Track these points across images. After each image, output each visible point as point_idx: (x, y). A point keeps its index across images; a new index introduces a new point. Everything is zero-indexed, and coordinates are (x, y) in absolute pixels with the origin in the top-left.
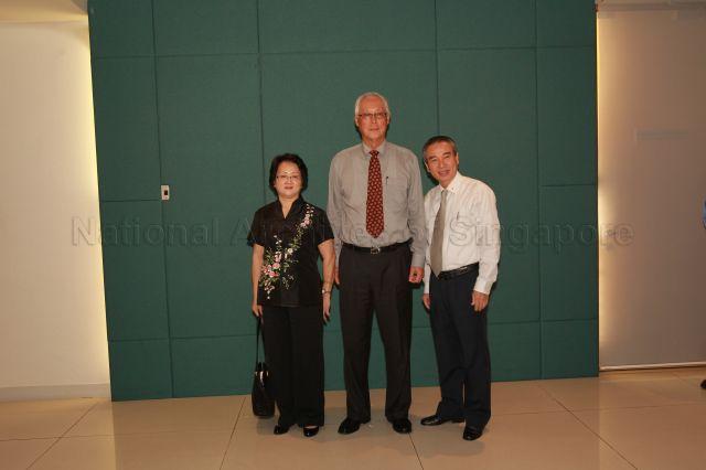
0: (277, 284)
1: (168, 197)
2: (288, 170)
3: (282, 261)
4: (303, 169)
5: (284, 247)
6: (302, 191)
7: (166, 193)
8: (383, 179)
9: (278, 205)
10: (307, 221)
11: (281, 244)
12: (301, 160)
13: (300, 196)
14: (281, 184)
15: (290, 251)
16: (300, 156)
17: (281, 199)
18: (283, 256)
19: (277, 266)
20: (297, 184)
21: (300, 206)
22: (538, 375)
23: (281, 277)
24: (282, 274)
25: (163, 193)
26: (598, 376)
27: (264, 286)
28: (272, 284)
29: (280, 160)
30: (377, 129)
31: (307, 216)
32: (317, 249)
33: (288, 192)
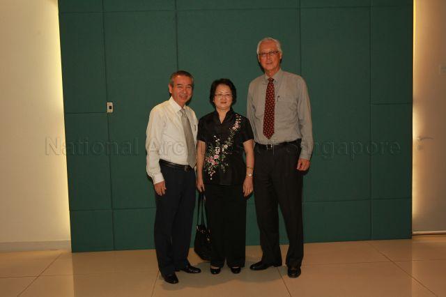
0: (217, 169)
1: (112, 110)
2: (223, 90)
3: (221, 154)
4: (233, 89)
5: (221, 144)
6: (232, 104)
7: (110, 108)
8: (276, 98)
9: (216, 114)
10: (236, 126)
11: (219, 142)
12: (232, 84)
13: (231, 108)
14: (218, 100)
15: (226, 146)
16: (231, 80)
17: (218, 111)
18: (221, 150)
19: (217, 157)
20: (229, 100)
21: (231, 115)
22: (368, 237)
23: (220, 164)
24: (221, 163)
25: (108, 108)
26: (411, 238)
27: (208, 171)
28: (214, 169)
29: (217, 83)
30: (271, 63)
31: (237, 123)
32: (243, 146)
33: (223, 106)
